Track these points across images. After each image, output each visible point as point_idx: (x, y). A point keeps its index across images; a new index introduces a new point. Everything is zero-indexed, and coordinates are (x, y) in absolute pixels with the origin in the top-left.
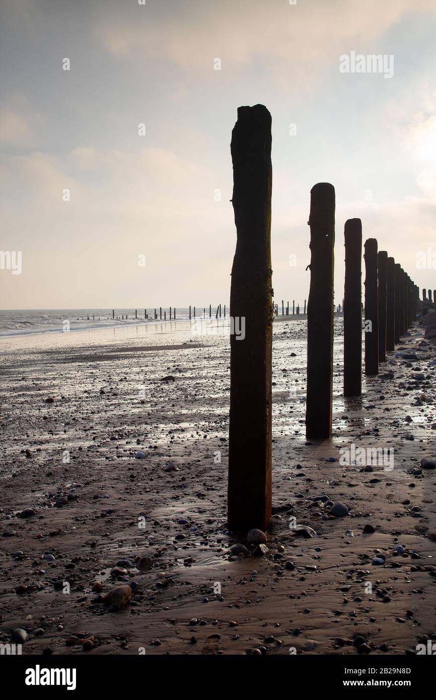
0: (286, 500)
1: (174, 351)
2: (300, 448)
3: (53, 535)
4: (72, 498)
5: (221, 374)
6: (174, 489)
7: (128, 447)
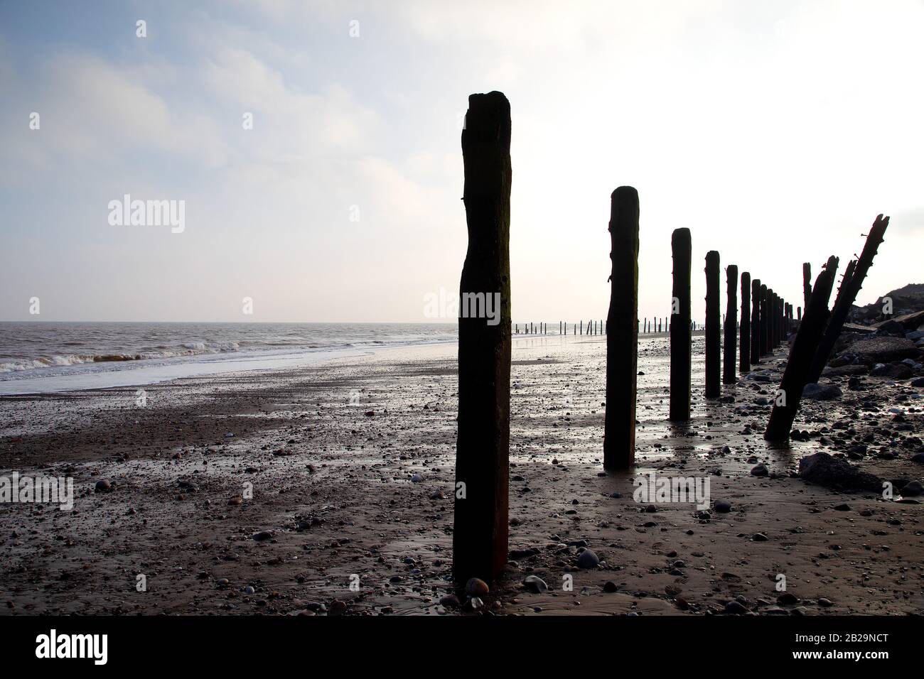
0: (538, 542)
1: (525, 366)
2: (590, 479)
3: (271, 563)
4: (317, 523)
5: (555, 391)
6: (427, 520)
7: (413, 468)
